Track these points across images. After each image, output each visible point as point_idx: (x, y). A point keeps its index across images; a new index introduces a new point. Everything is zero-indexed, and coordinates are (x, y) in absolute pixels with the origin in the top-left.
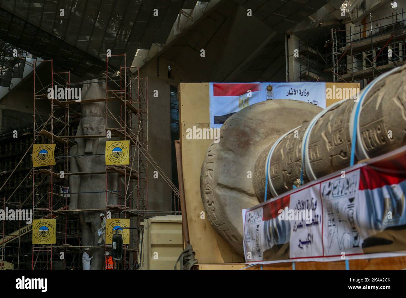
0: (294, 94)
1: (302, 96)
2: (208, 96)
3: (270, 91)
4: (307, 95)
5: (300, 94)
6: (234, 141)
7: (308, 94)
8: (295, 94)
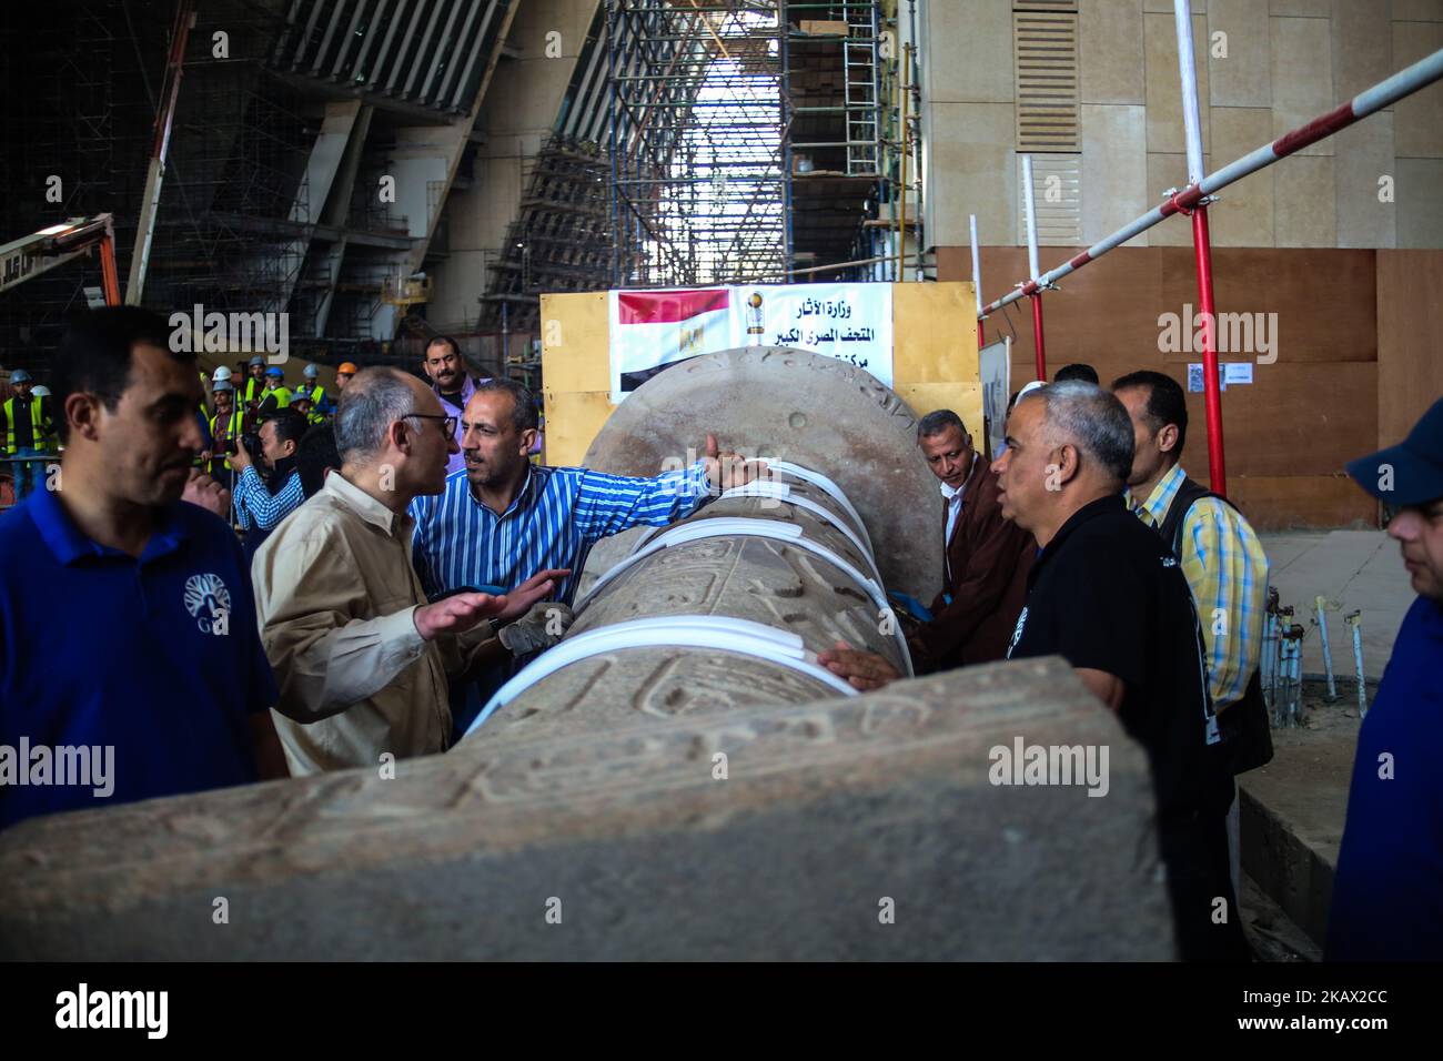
0: (814, 312)
1: (834, 317)
2: (606, 324)
3: (757, 306)
4: (847, 315)
5: (830, 312)
6: (620, 467)
7: (849, 312)
8: (817, 312)
